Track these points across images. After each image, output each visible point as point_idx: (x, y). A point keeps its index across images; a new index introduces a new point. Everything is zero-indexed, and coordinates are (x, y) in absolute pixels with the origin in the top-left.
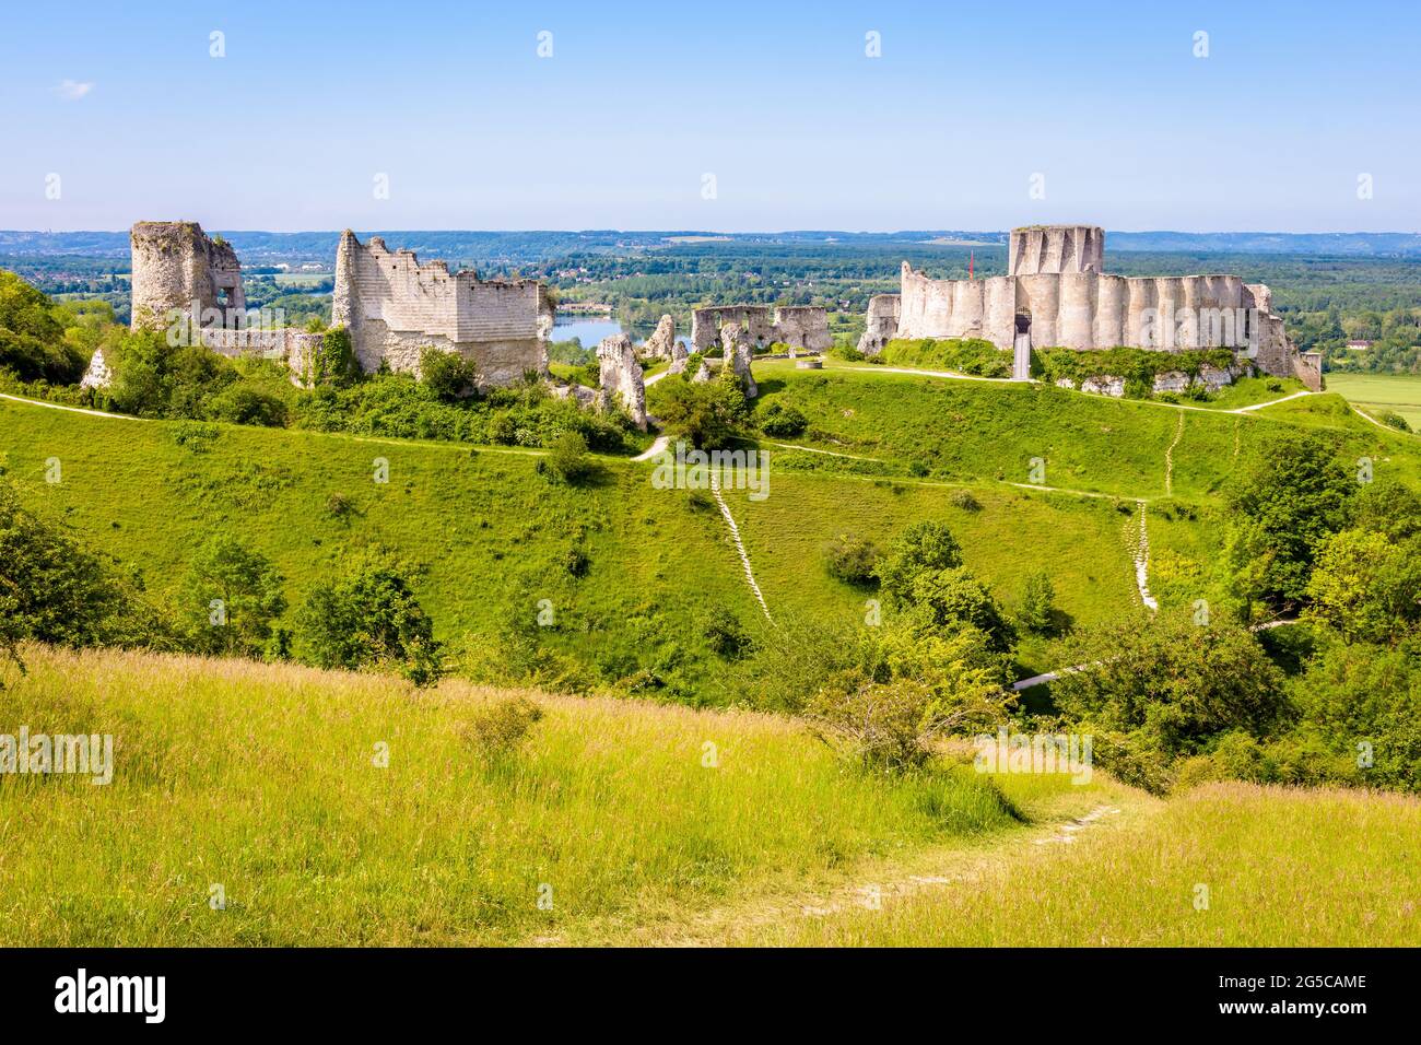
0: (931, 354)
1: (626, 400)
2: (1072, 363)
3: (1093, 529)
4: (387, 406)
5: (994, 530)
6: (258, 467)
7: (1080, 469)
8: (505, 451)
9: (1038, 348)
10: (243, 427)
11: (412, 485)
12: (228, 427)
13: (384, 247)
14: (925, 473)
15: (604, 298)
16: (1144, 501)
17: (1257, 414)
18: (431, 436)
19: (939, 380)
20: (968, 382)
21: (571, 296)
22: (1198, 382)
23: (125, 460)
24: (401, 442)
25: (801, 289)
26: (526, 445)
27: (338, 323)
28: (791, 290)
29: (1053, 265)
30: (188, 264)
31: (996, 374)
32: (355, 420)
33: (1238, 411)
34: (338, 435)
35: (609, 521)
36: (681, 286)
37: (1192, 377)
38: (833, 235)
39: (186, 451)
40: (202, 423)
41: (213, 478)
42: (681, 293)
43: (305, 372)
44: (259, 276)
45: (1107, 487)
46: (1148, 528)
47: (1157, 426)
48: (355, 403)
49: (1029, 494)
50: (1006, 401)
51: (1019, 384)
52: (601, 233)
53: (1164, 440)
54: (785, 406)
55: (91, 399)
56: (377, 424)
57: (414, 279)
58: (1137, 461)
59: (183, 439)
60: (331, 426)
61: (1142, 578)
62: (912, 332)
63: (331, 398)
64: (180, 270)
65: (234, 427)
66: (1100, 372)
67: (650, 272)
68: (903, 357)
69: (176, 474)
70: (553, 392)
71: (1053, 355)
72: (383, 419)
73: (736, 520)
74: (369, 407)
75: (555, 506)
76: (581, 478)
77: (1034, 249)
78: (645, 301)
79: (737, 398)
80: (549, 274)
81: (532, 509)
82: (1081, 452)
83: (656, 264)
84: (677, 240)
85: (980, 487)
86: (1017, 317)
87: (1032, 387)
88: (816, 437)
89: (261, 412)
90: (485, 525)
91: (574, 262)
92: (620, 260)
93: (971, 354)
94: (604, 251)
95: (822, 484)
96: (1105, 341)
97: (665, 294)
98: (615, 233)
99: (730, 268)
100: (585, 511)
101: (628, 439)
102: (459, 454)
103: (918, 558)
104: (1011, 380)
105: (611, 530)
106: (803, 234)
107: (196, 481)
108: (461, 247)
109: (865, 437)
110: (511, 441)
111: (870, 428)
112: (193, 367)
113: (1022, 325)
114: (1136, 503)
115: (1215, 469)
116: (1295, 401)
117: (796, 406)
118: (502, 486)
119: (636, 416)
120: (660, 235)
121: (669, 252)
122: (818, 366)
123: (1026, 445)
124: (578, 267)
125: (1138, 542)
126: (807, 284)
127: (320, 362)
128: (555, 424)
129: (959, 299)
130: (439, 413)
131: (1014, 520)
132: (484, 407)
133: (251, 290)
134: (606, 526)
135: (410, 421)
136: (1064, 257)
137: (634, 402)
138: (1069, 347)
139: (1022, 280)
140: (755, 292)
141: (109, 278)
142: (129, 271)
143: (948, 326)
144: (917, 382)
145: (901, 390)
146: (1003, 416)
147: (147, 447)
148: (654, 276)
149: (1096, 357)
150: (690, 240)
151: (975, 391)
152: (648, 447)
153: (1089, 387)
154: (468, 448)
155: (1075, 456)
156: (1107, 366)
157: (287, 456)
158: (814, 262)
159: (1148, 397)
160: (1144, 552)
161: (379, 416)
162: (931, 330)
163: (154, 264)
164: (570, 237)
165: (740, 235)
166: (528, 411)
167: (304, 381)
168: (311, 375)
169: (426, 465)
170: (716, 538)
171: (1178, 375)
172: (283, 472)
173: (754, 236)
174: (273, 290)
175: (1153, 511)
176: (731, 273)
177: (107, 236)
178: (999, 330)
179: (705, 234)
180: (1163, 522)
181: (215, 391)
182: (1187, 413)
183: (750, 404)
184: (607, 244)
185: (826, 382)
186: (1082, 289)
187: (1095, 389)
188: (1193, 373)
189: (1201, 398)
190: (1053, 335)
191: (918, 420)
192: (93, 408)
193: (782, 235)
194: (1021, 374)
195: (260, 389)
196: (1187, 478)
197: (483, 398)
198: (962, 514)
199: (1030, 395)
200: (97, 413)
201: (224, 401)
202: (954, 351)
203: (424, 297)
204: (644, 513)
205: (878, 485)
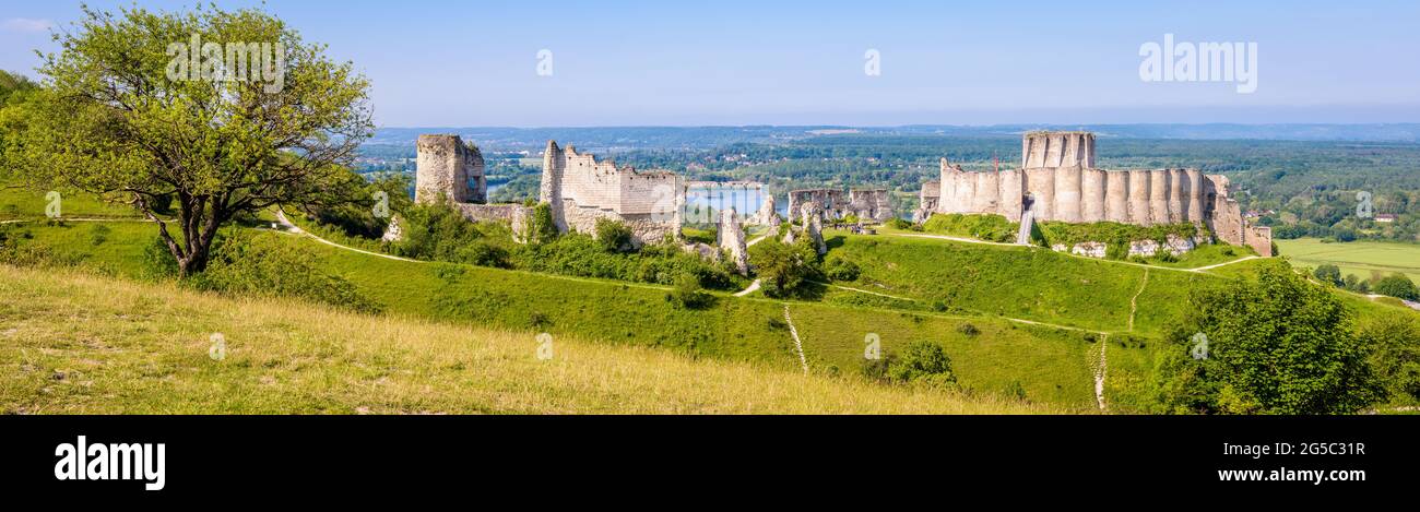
0: (957, 226)
1: (733, 254)
2: (1066, 232)
3: (1064, 352)
4: (574, 255)
5: (987, 349)
6: (487, 293)
7: (1062, 309)
8: (646, 286)
9: (1039, 221)
10: (479, 267)
11: (584, 307)
12: (470, 267)
13: (574, 151)
14: (944, 309)
15: (758, 176)
16: (1106, 334)
17: (1208, 273)
18: (601, 276)
19: (960, 243)
20: (981, 245)
21: (733, 175)
22: (1166, 248)
23: (406, 287)
24: (581, 280)
25: (912, 170)
26: (663, 283)
27: (545, 199)
28: (903, 171)
29: (1054, 161)
30: (451, 161)
31: (1003, 239)
32: (552, 263)
33: (1195, 270)
34: (540, 274)
35: (712, 335)
36: (817, 168)
37: (1161, 243)
38: (941, 127)
39: (444, 282)
40: (454, 264)
41: (459, 300)
42: (817, 172)
43: (522, 233)
44: (507, 160)
45: (1080, 323)
46: (1107, 352)
47: (1126, 279)
48: (553, 253)
49: (1017, 325)
50: (1010, 258)
51: (1019, 247)
52: (759, 128)
53: (1130, 291)
54: (845, 259)
55: (388, 248)
56: (566, 266)
57: (593, 171)
58: (1108, 304)
59: (442, 275)
60: (536, 268)
61: (1099, 389)
62: (947, 209)
63: (537, 249)
64: (446, 167)
65: (473, 267)
66: (1086, 239)
67: (794, 157)
68: (940, 227)
69: (437, 296)
70: (683, 248)
71: (1050, 226)
72: (570, 264)
73: (801, 337)
74: (561, 256)
75: (677, 324)
76: (695, 304)
77: (1040, 148)
78: (789, 179)
79: (811, 254)
80: (718, 159)
81: (662, 325)
82: (1065, 297)
83: (800, 151)
84: (817, 132)
85: (983, 320)
86: (1024, 197)
87: (1028, 249)
88: (866, 281)
89: (495, 258)
90: (629, 335)
91: (736, 149)
92: (772, 148)
93: (988, 224)
94: (760, 141)
95: (863, 315)
96: (1092, 217)
97: (804, 174)
98: (770, 127)
99: (856, 154)
100: (697, 327)
101: (733, 279)
102: (615, 288)
103: (918, 366)
104: (1015, 244)
105: (714, 340)
106: (917, 127)
107: (449, 301)
108: (653, 138)
109: (903, 282)
110: (653, 280)
111: (907, 277)
112: (451, 228)
113: (1027, 203)
114: (1099, 335)
115: (1170, 312)
116: (1242, 263)
117: (853, 260)
118: (642, 310)
119: (740, 264)
120: (805, 128)
121: (810, 142)
122: (874, 232)
123: (1021, 291)
124: (740, 153)
125: (1098, 363)
126: (916, 166)
127: (531, 226)
128: (683, 270)
129: (981, 186)
130: (607, 260)
131: (1002, 343)
132: (636, 256)
133: (501, 170)
134: (710, 338)
135: (588, 265)
136: (1063, 155)
137: (739, 255)
138: (1063, 220)
139: (1027, 172)
140: (874, 173)
141: (404, 161)
142: (415, 157)
143: (972, 205)
144: (943, 245)
145: (931, 250)
146: (1006, 270)
147: (420, 278)
148: (796, 160)
149: (1084, 228)
150: (828, 132)
151: (986, 251)
152: (748, 286)
153: (1078, 250)
154: (621, 284)
155: (1059, 300)
156: (1092, 235)
157: (505, 287)
158: (923, 149)
159: (1124, 258)
160: (1103, 370)
161: (567, 262)
162: (961, 209)
163: (430, 162)
164: (735, 130)
165: (866, 128)
166: (665, 260)
167: (520, 238)
168: (525, 234)
169: (594, 294)
170: (786, 348)
171: (1149, 242)
172: (503, 296)
173: (878, 129)
174: (517, 170)
175: (1112, 341)
176: (857, 157)
177: (404, 131)
178: (1009, 207)
179: (839, 128)
180: (1119, 349)
181: (464, 244)
182: (1151, 271)
183: (820, 258)
184: (764, 136)
185: (876, 243)
186: (1073, 179)
187: (1083, 251)
188: (1162, 241)
189: (1168, 259)
190: (1050, 211)
191: (942, 271)
192: (389, 254)
193: (899, 129)
194: (1023, 239)
195: (492, 243)
196: (1147, 319)
197: (637, 251)
198: (964, 338)
199: (1027, 255)
200: (391, 257)
201: (469, 250)
202: (977, 223)
203: (600, 184)
204: (737, 330)
205: (903, 315)
